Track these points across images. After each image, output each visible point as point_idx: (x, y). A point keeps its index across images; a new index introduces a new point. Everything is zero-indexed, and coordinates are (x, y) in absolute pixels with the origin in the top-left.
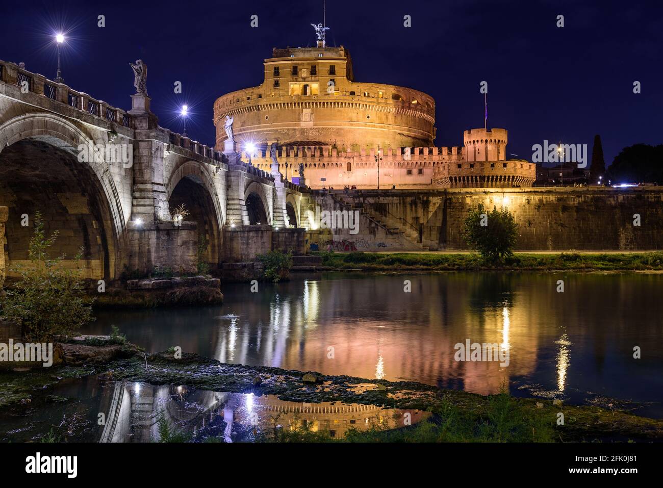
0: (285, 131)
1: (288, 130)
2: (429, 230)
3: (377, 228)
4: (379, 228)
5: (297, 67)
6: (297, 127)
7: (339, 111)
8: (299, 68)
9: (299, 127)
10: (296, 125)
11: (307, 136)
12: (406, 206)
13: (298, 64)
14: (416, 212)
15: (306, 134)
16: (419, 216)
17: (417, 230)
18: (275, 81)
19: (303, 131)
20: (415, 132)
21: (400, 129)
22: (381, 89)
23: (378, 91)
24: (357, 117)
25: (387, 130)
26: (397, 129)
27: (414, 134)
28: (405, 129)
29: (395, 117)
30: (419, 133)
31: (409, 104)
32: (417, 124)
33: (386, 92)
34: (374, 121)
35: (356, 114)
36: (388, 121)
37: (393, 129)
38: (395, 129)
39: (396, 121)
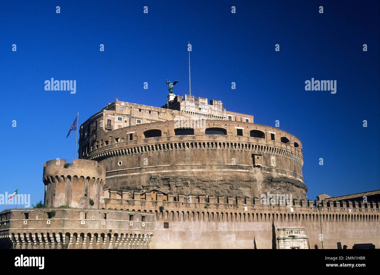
20: (184, 169)
21: (156, 169)
22: (130, 131)
23: (127, 133)
24: (111, 166)
25: (139, 173)
26: (152, 171)
27: (181, 171)
28: (164, 168)
29: (150, 157)
30: (192, 169)
31: (169, 138)
32: (188, 158)
33: (136, 133)
34: (125, 167)
35: (110, 163)
36: (141, 162)
37: (147, 171)
38: (149, 171)
39: (151, 161)
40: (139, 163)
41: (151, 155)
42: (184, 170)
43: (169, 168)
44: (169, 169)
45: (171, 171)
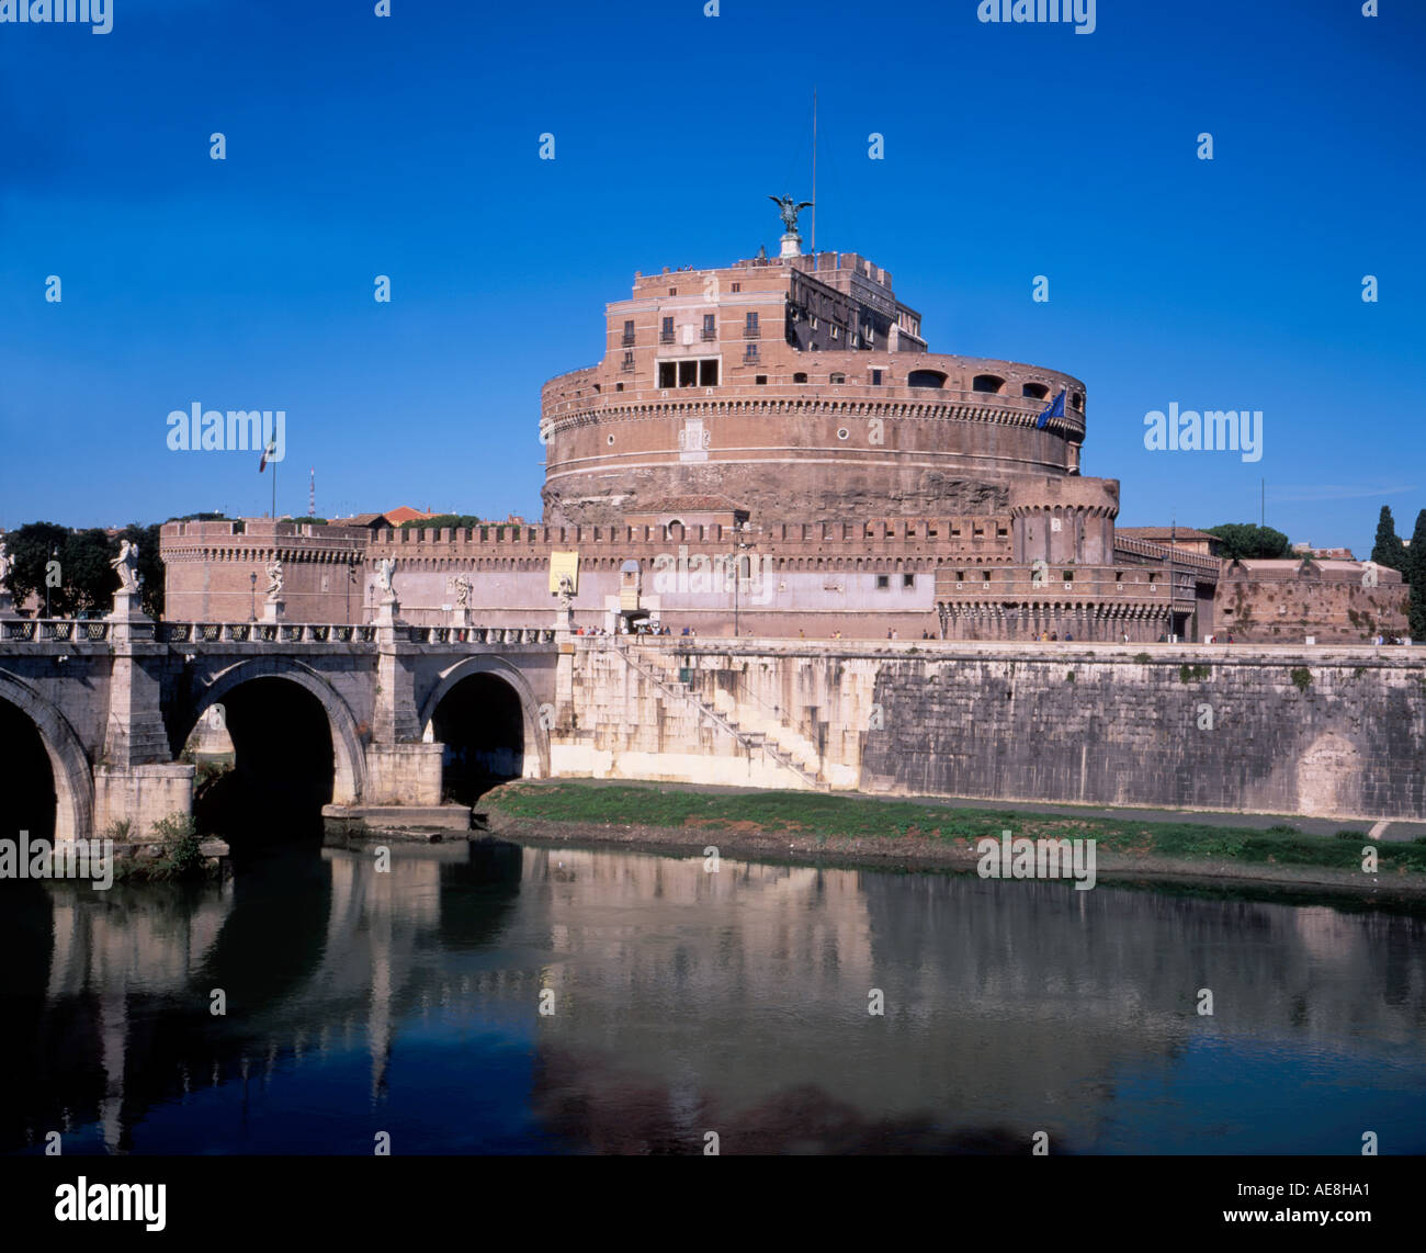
0: (647, 472)
1: (653, 469)
2: (840, 738)
3: (717, 732)
4: (722, 731)
5: (671, 319)
6: (671, 464)
7: (768, 421)
8: (676, 323)
9: (678, 463)
10: (669, 456)
11: (693, 484)
12: (789, 679)
13: (675, 312)
14: (812, 693)
15: (690, 479)
16: (818, 705)
17: (812, 738)
18: (627, 354)
19: (685, 473)
20: (984, 465)
21: (933, 459)
22: (878, 363)
23: (869, 367)
24: (813, 436)
25: (895, 464)
26: (924, 461)
27: (980, 468)
28: (949, 459)
29: (920, 429)
30: (998, 466)
31: (963, 396)
32: (992, 443)
33: (891, 369)
34: (858, 443)
35: (810, 429)
36: (899, 440)
37: (913, 460)
38: (918, 461)
39: (923, 438)
40: (895, 441)
41: (922, 426)
42: (985, 468)
43: (958, 459)
44: (958, 462)
45: (962, 467)
